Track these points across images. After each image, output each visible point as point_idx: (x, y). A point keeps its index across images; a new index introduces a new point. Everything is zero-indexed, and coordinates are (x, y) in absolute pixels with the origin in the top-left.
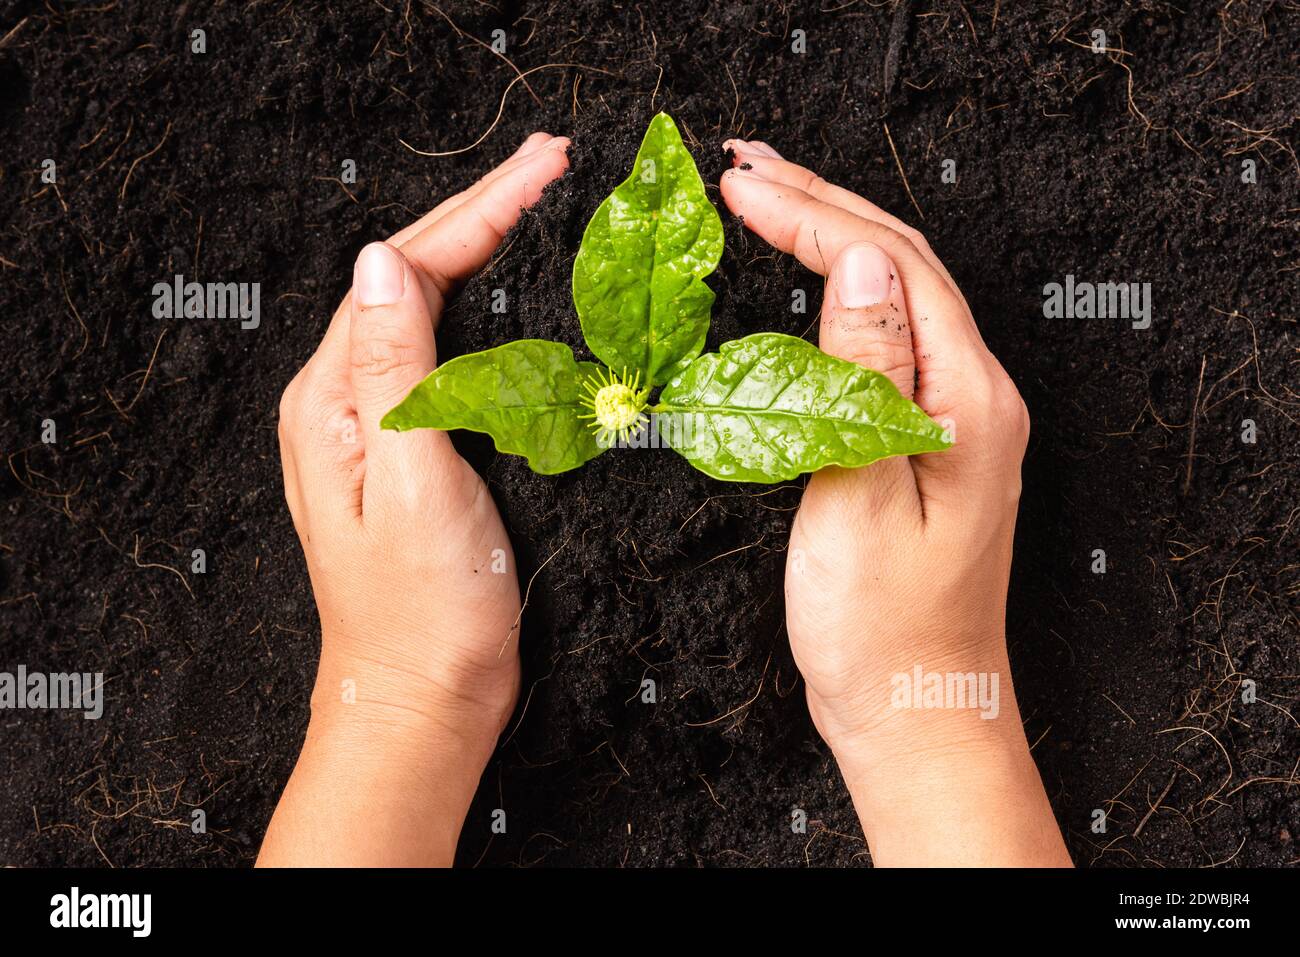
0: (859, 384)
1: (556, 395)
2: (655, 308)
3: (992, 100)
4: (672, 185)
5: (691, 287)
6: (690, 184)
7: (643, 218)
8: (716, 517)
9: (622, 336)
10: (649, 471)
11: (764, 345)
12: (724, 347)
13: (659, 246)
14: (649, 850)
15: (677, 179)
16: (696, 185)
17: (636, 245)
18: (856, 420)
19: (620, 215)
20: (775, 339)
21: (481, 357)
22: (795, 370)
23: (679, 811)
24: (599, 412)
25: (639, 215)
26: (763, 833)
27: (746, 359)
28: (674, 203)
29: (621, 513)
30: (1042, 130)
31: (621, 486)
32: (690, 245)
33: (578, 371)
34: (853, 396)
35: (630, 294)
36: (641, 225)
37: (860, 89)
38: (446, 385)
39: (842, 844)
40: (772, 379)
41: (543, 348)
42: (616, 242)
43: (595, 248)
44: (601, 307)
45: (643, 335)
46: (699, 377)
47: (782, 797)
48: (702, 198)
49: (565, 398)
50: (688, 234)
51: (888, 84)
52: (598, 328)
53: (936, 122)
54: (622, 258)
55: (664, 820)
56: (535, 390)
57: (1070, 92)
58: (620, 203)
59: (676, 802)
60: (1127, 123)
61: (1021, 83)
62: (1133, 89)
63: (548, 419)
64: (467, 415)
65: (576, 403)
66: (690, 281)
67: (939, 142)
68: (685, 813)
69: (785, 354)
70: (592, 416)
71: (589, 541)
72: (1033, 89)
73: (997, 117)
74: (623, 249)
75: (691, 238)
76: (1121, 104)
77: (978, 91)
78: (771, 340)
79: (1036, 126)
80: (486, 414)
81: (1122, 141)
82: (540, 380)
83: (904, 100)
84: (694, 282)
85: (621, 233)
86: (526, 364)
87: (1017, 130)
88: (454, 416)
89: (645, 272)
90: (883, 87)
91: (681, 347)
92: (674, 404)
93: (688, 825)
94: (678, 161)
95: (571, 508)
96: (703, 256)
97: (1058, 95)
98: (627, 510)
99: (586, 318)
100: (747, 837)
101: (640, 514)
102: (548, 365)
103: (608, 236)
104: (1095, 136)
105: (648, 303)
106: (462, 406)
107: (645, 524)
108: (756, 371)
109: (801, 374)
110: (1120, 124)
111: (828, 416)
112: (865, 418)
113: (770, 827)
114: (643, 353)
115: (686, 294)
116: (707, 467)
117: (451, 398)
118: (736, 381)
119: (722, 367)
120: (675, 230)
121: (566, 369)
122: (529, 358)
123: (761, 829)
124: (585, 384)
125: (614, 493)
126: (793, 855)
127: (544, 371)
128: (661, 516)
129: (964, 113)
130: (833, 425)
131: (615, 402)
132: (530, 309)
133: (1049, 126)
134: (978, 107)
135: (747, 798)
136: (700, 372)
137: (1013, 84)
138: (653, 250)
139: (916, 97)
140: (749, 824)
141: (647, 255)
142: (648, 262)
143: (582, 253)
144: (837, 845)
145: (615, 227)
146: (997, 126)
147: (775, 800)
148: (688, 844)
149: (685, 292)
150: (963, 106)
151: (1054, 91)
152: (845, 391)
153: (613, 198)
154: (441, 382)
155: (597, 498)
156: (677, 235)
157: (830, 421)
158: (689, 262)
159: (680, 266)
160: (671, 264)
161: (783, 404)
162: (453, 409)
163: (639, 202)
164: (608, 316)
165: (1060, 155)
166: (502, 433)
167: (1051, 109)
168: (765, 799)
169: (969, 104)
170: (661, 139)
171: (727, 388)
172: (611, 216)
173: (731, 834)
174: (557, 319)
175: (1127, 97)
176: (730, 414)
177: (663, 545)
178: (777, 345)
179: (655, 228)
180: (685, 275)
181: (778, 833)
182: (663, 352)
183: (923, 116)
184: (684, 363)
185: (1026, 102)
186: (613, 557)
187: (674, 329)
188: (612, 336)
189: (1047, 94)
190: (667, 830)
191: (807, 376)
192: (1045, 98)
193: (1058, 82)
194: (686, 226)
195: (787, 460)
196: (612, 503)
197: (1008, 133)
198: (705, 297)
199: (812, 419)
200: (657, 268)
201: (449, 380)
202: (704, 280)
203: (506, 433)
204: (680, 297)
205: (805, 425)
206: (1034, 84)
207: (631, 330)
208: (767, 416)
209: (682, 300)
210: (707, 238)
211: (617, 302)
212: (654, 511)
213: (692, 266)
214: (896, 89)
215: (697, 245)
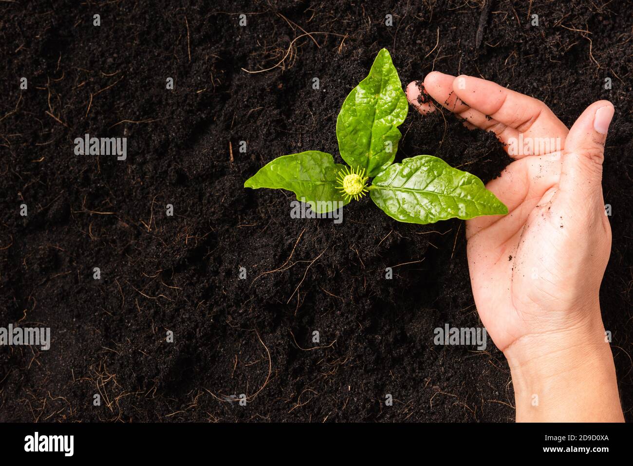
0: (467, 181)
1: (325, 178)
2: (373, 141)
3: (526, 53)
4: (386, 82)
5: (391, 131)
6: (395, 82)
7: (371, 98)
8: (396, 239)
9: (357, 152)
10: (365, 217)
11: (423, 161)
12: (404, 161)
13: (377, 111)
14: (358, 400)
15: (389, 80)
16: (397, 83)
17: (366, 110)
18: (465, 198)
19: (361, 96)
20: (429, 158)
21: (292, 157)
22: (437, 173)
23: (372, 379)
24: (345, 186)
25: (369, 96)
26: (411, 391)
27: (414, 166)
28: (386, 91)
29: (352, 237)
30: (549, 67)
31: (352, 224)
32: (392, 111)
33: (336, 167)
34: (464, 187)
35: (362, 133)
36: (370, 101)
37: (465, 46)
38: (276, 169)
39: (448, 397)
40: (426, 176)
41: (321, 155)
42: (358, 108)
43: (348, 111)
44: (348, 138)
45: (366, 153)
46: (391, 173)
47: (420, 375)
48: (399, 89)
49: (329, 179)
50: (391, 106)
51: (478, 44)
52: (346, 147)
53: (499, 63)
54: (360, 115)
55: (365, 384)
56: (316, 175)
57: (563, 50)
58: (361, 90)
59: (371, 376)
60: (589, 65)
61: (540, 45)
62: (592, 50)
63: (321, 188)
64: (284, 182)
65: (334, 182)
66: (391, 128)
67: (500, 72)
68: (375, 381)
69: (433, 165)
70: (342, 188)
71: (336, 250)
72: (546, 48)
73: (528, 61)
74: (360, 112)
75: (393, 107)
76: (586, 56)
77: (520, 49)
78: (427, 159)
79: (546, 65)
80: (293, 183)
81: (586, 73)
82: (318, 170)
83: (485, 52)
84: (393, 128)
85: (360, 104)
86: (312, 162)
87: (537, 67)
88: (278, 183)
89: (370, 123)
90: (475, 45)
91: (384, 159)
92: (379, 186)
93: (377, 386)
94: (390, 71)
95: (328, 234)
96: (398, 116)
97: (557, 51)
98: (355, 235)
99: (342, 142)
100: (403, 393)
101: (360, 237)
102: (322, 163)
103: (354, 105)
104: (574, 71)
105: (370, 138)
106: (282, 179)
107: (363, 242)
108: (418, 173)
109: (439, 175)
110: (585, 66)
111: (452, 195)
112: (469, 197)
113: (414, 388)
114: (366, 161)
115: (388, 134)
116: (394, 215)
117: (278, 175)
118: (409, 176)
119: (403, 170)
120: (386, 103)
121: (330, 166)
122: (314, 159)
123: (410, 390)
124: (339, 173)
125: (348, 227)
126: (425, 402)
127: (320, 166)
128: (371, 238)
129: (512, 58)
130: (454, 199)
131: (353, 182)
132: (309, 140)
133: (552, 66)
134: (520, 57)
135: (403, 375)
136: (392, 172)
137: (536, 46)
138: (375, 113)
139: (490, 51)
140: (404, 387)
141: (371, 115)
142: (372, 118)
143: (342, 112)
144: (445, 398)
145: (358, 101)
146: (528, 65)
147: (417, 376)
148: (376, 396)
149: (388, 133)
150: (512, 56)
151: (555, 49)
152: (460, 184)
153: (358, 87)
154: (273, 167)
155: (340, 230)
156: (386, 106)
157: (453, 197)
158: (391, 119)
159: (386, 121)
160: (382, 120)
161: (431, 188)
162: (278, 180)
163: (370, 89)
164: (351, 143)
165: (557, 79)
166: (300, 192)
167: (553, 58)
168: (412, 376)
169: (515, 55)
170: (383, 60)
171: (405, 179)
172: (356, 96)
173: (396, 391)
174: (323, 145)
175: (589, 53)
176: (405, 191)
177: (371, 252)
178: (429, 161)
179: (376, 103)
180: (388, 125)
181: (418, 392)
182: (375, 161)
183: (493, 59)
184: (384, 167)
185: (542, 54)
186: (347, 259)
187: (381, 151)
188: (352, 152)
189: (552, 51)
190: (366, 389)
191: (442, 176)
192: (551, 52)
193: (557, 45)
194: (391, 102)
195: (432, 214)
196: (348, 232)
197: (533, 68)
198: (397, 135)
199: (444, 196)
200: (376, 121)
201: (277, 167)
202: (398, 127)
203: (302, 192)
204: (386, 135)
205: (441, 198)
206: (546, 46)
207: (361, 150)
208: (423, 193)
209: (386, 137)
210: (400, 108)
211: (356, 136)
212: (367, 236)
213: (392, 121)
214: (481, 46)
215: (395, 111)
